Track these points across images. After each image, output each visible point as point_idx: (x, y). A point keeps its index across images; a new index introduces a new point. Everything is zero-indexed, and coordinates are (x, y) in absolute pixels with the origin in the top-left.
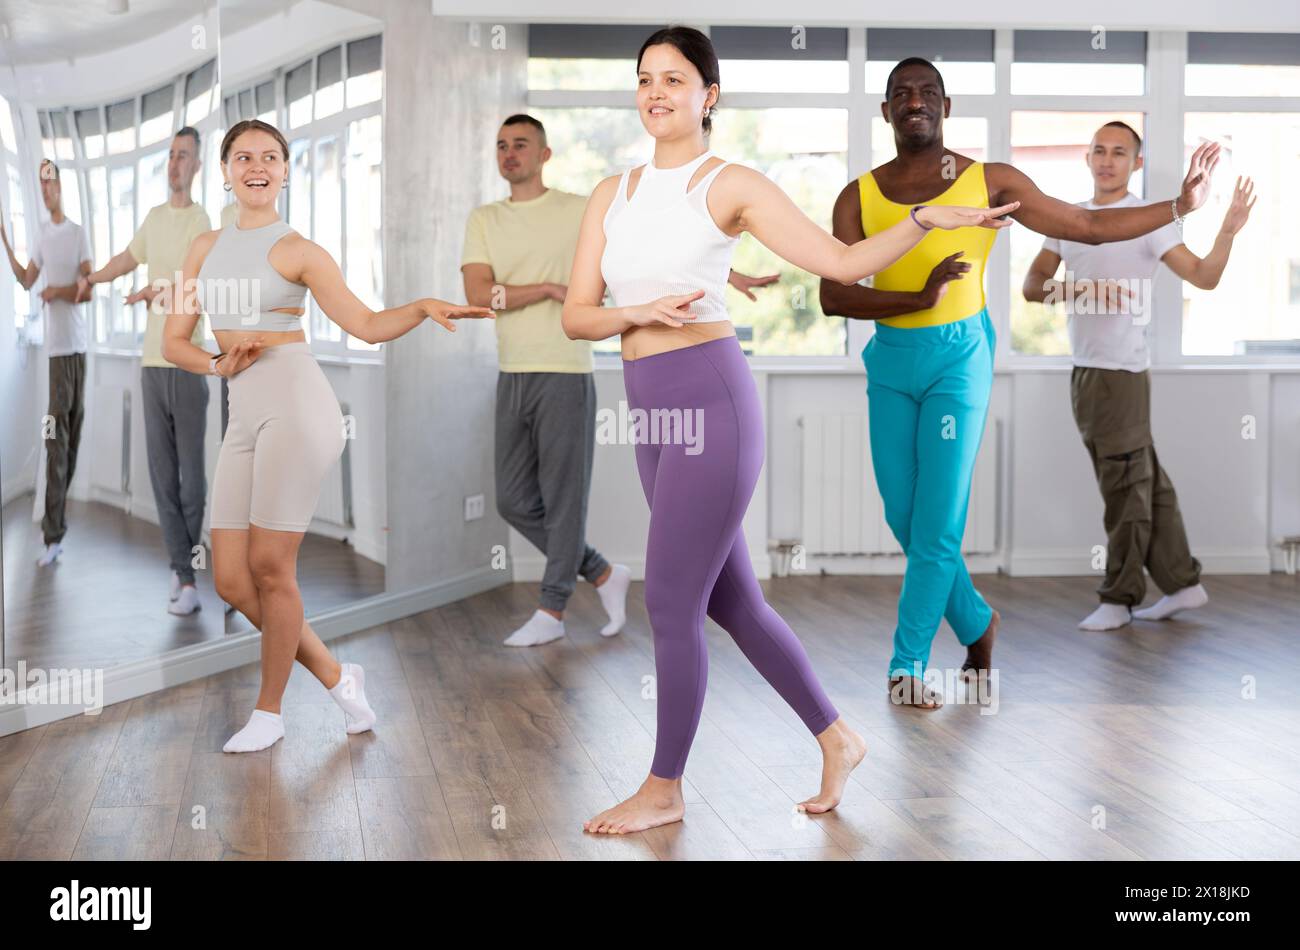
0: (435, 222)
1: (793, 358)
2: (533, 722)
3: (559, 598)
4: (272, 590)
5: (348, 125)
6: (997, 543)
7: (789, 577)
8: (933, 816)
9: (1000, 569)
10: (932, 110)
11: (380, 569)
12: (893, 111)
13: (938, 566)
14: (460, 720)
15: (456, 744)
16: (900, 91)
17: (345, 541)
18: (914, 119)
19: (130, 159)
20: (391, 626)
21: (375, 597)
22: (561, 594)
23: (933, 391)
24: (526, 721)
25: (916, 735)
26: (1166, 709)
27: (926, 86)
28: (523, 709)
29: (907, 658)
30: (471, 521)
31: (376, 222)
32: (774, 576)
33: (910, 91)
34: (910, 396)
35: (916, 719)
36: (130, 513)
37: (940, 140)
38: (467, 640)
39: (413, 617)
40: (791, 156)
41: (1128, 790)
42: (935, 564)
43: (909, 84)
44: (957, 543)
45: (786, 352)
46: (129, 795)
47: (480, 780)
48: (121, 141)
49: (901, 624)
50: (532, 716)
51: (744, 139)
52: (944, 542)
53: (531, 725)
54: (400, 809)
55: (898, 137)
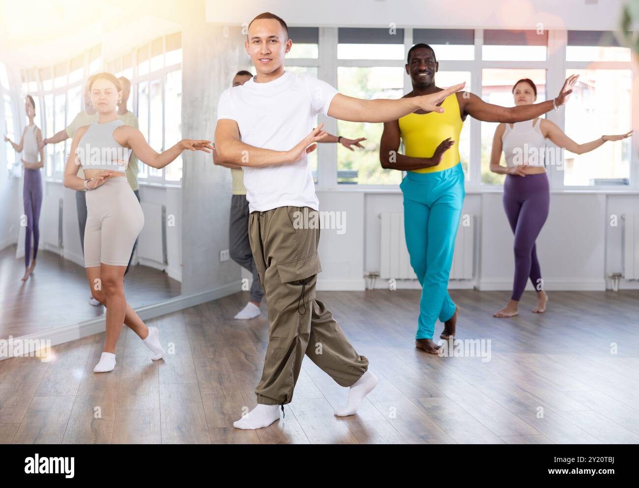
0: (206, 120)
1: (383, 186)
2: (246, 358)
3: (259, 297)
4: (113, 294)
5: (167, 74)
6: (474, 275)
7: (374, 290)
8: (434, 406)
9: (475, 287)
10: (430, 69)
11: (178, 284)
12: (411, 69)
13: (439, 285)
14: (212, 357)
15: (209, 368)
16: (415, 61)
17: (164, 271)
18: (422, 75)
19: (64, 91)
20: (184, 311)
21: (176, 298)
22: (260, 295)
23: (438, 202)
24: (243, 357)
25: (428, 367)
26: (550, 356)
27: (428, 58)
28: (242, 351)
29: (425, 330)
30: (223, 262)
31: (179, 120)
32: (367, 289)
33: (420, 61)
34: (426, 206)
35: (428, 359)
36: (63, 257)
37: (434, 83)
38: (218, 318)
39: (194, 307)
40: (383, 90)
41: (529, 395)
42: (437, 284)
43: (419, 57)
44: (448, 274)
45: (380, 183)
46: (53, 391)
47: (219, 385)
48: (60, 82)
49: (422, 313)
50: (246, 355)
51: (361, 82)
52: (442, 273)
53: (245, 360)
54: (180, 400)
55: (414, 82)
